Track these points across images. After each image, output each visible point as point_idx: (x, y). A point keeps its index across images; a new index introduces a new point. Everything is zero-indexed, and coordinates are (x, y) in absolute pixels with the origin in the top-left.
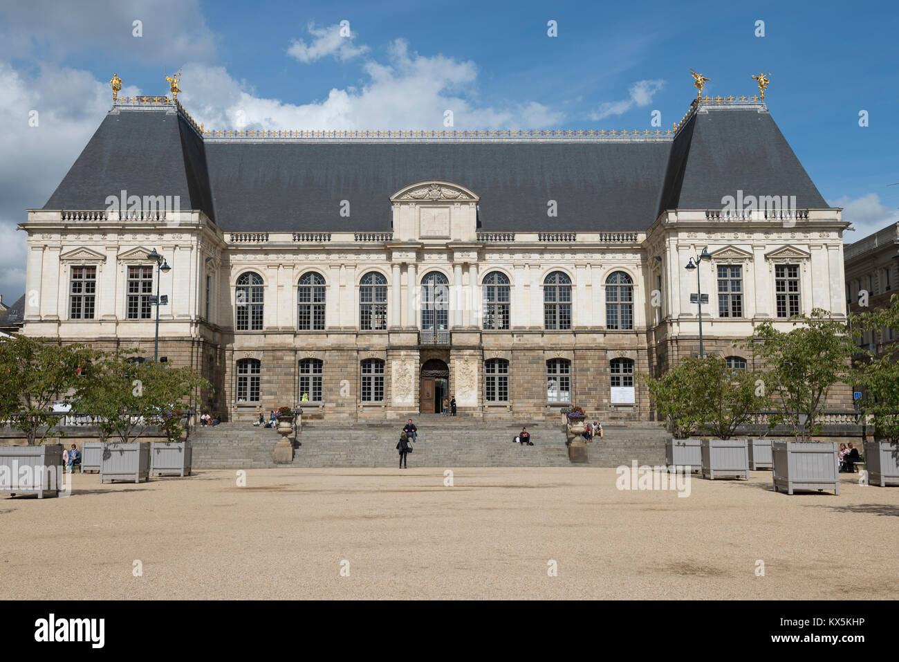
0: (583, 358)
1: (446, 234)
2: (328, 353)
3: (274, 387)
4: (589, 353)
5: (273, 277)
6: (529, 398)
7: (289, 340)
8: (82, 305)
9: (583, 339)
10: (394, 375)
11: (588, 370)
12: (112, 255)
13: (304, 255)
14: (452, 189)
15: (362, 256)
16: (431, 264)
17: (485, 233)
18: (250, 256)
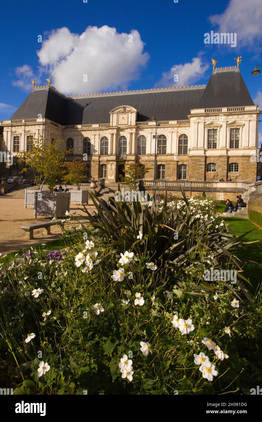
0: (169, 164)
1: (126, 123)
2: (93, 162)
4: (171, 162)
6: (151, 177)
8: (16, 148)
9: (169, 158)
11: (171, 168)
12: (23, 133)
13: (85, 132)
14: (129, 108)
15: (101, 132)
16: (122, 134)
17: (139, 122)
18: (70, 133)
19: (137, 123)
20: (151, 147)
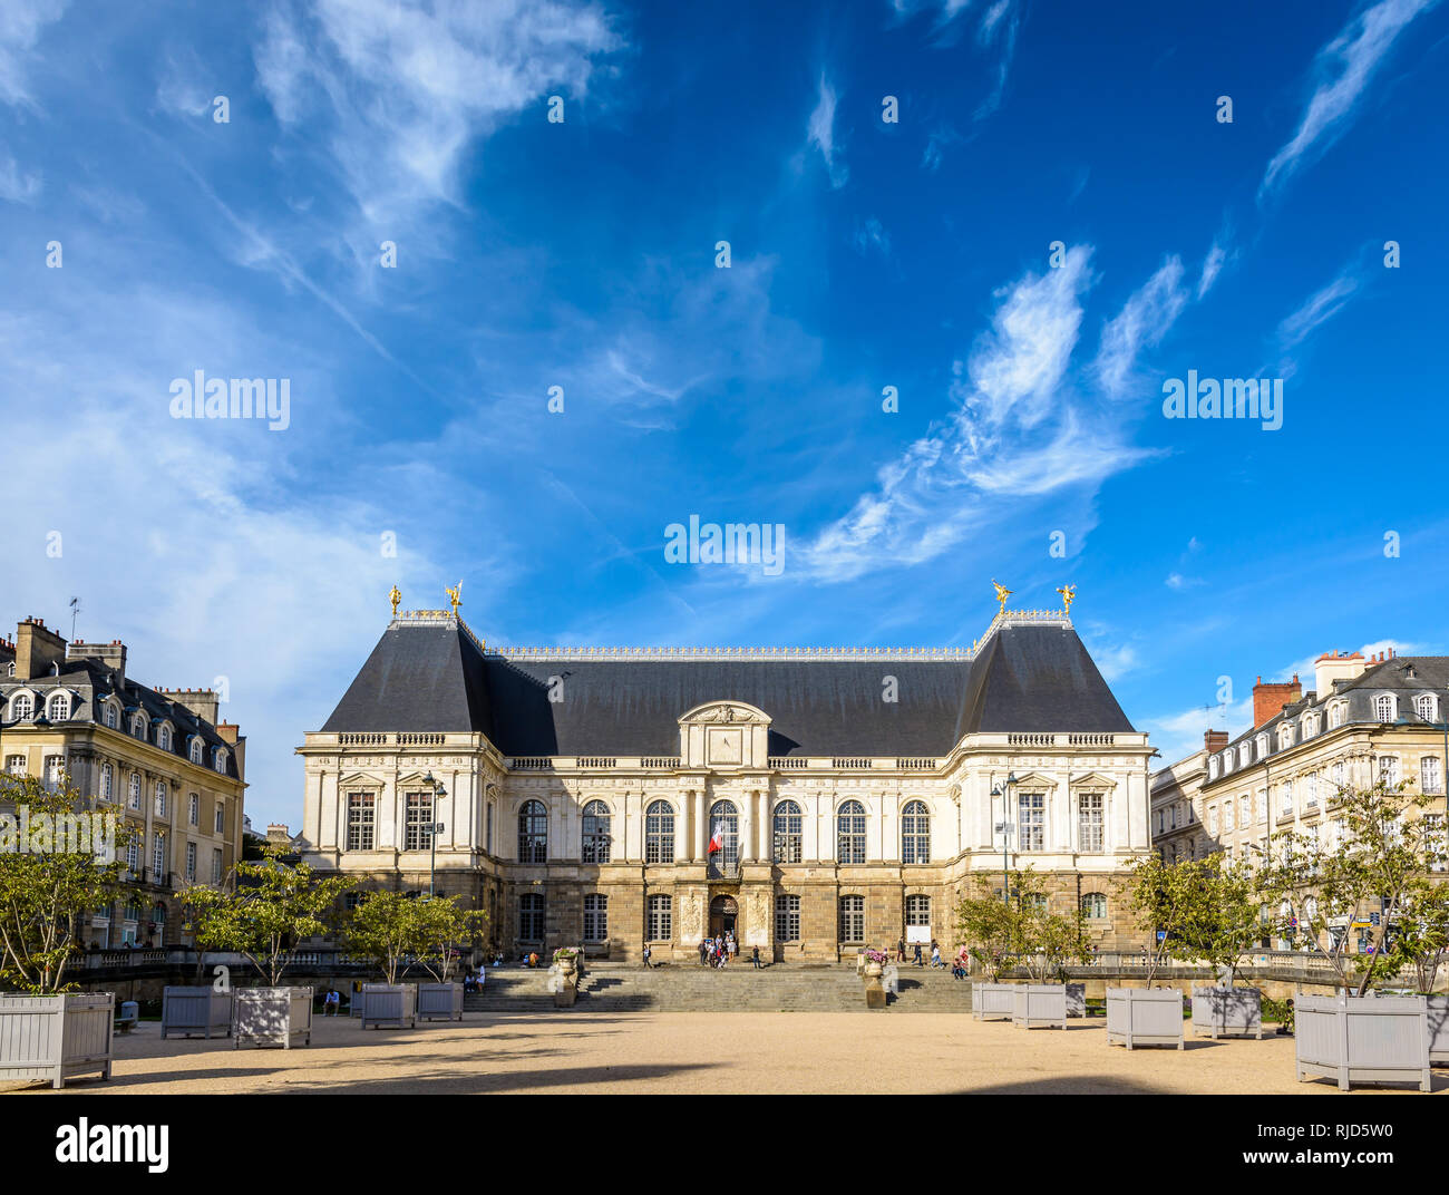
0: (876, 894)
1: (736, 759)
2: (612, 888)
3: (557, 924)
4: (884, 888)
5: (557, 805)
7: (573, 873)
8: (359, 835)
9: (878, 873)
10: (683, 913)
11: (883, 907)
12: (390, 781)
13: (589, 781)
14: (742, 710)
15: (649, 783)
16: (720, 792)
17: (777, 758)
18: (533, 782)
19: (772, 758)
20: (818, 839)
